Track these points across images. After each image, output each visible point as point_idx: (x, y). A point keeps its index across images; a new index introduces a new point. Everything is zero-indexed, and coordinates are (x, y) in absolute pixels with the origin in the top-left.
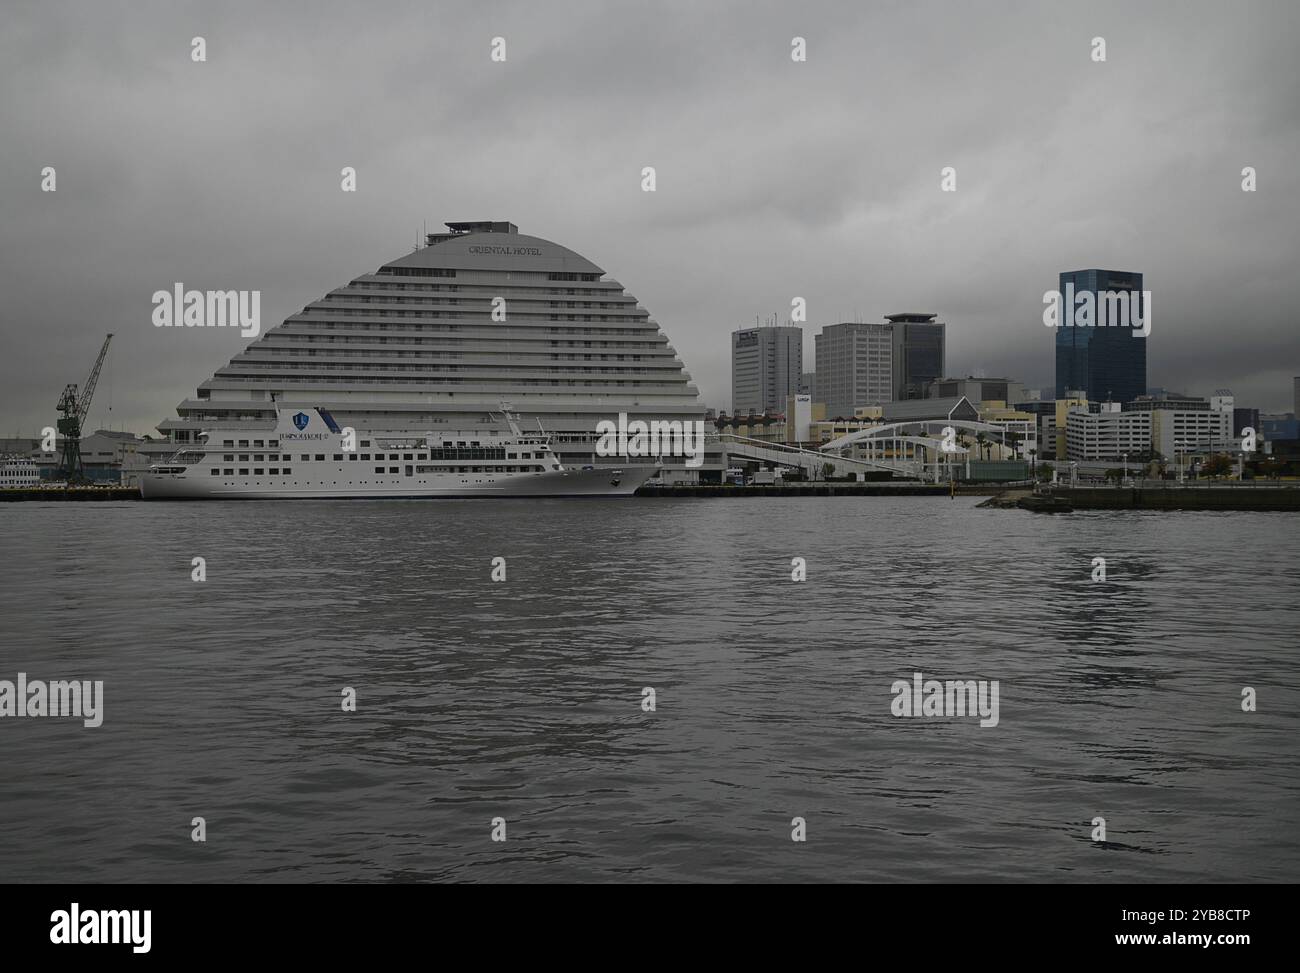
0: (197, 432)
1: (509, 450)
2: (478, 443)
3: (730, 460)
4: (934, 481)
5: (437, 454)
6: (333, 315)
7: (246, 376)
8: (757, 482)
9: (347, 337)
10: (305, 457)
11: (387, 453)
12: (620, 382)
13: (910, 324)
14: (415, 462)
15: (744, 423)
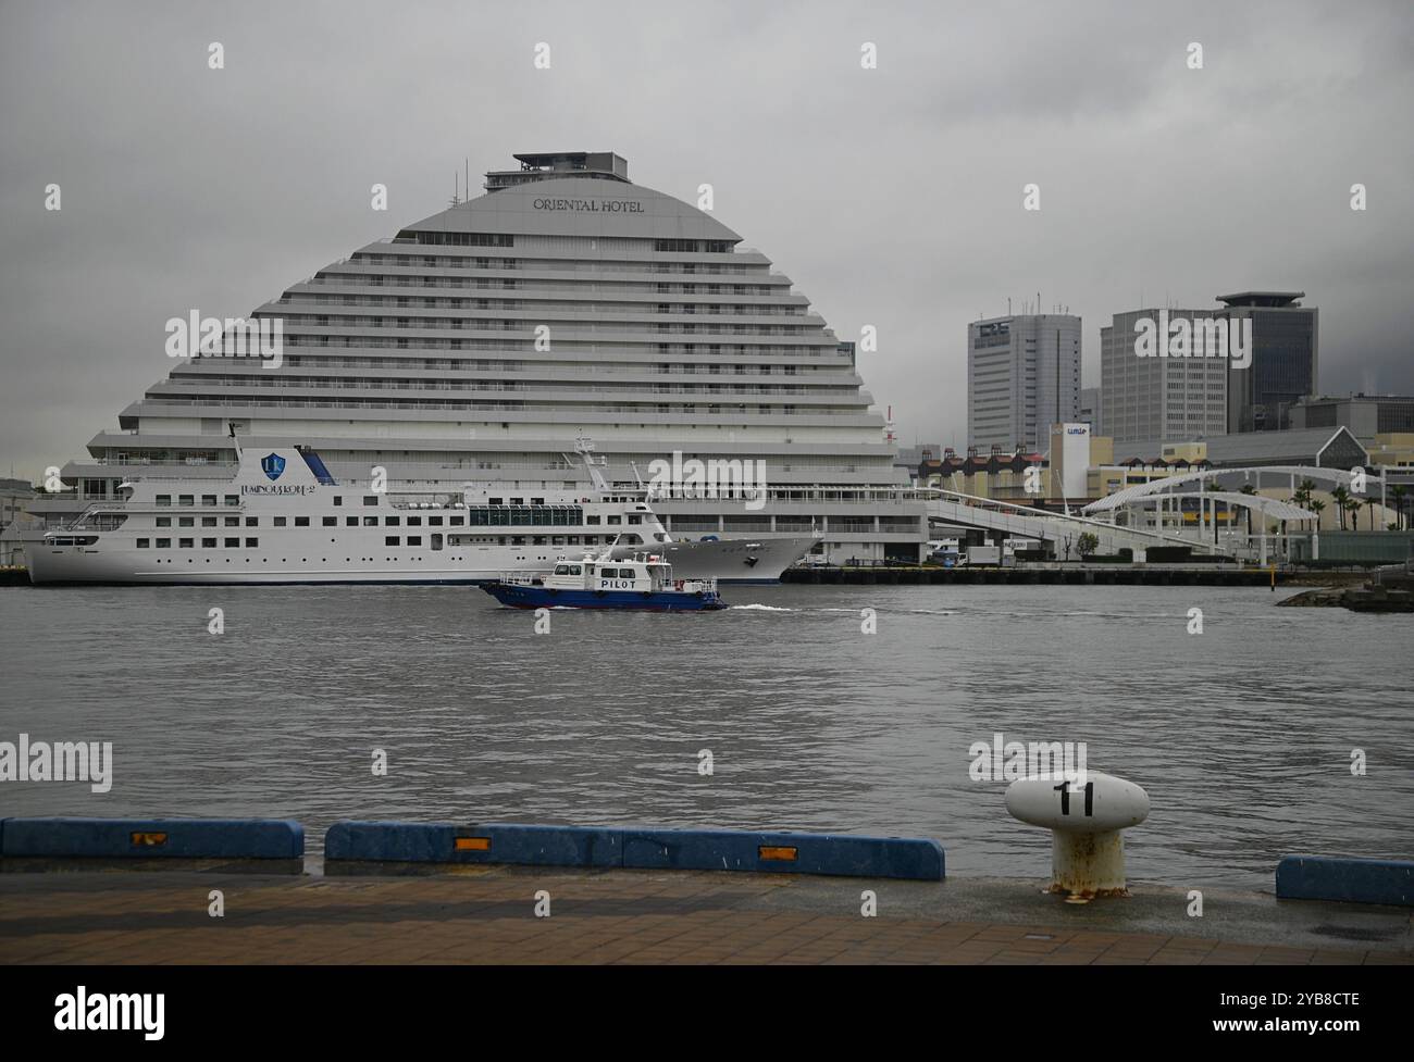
0: (117, 482)
1: (588, 511)
2: (541, 501)
3: (931, 527)
4: (1259, 562)
5: (478, 517)
6: (327, 304)
7: (193, 397)
8: (972, 561)
9: (348, 338)
10: (280, 521)
11: (404, 515)
12: (764, 407)
13: (1260, 309)
14: (446, 529)
15: (981, 468)
